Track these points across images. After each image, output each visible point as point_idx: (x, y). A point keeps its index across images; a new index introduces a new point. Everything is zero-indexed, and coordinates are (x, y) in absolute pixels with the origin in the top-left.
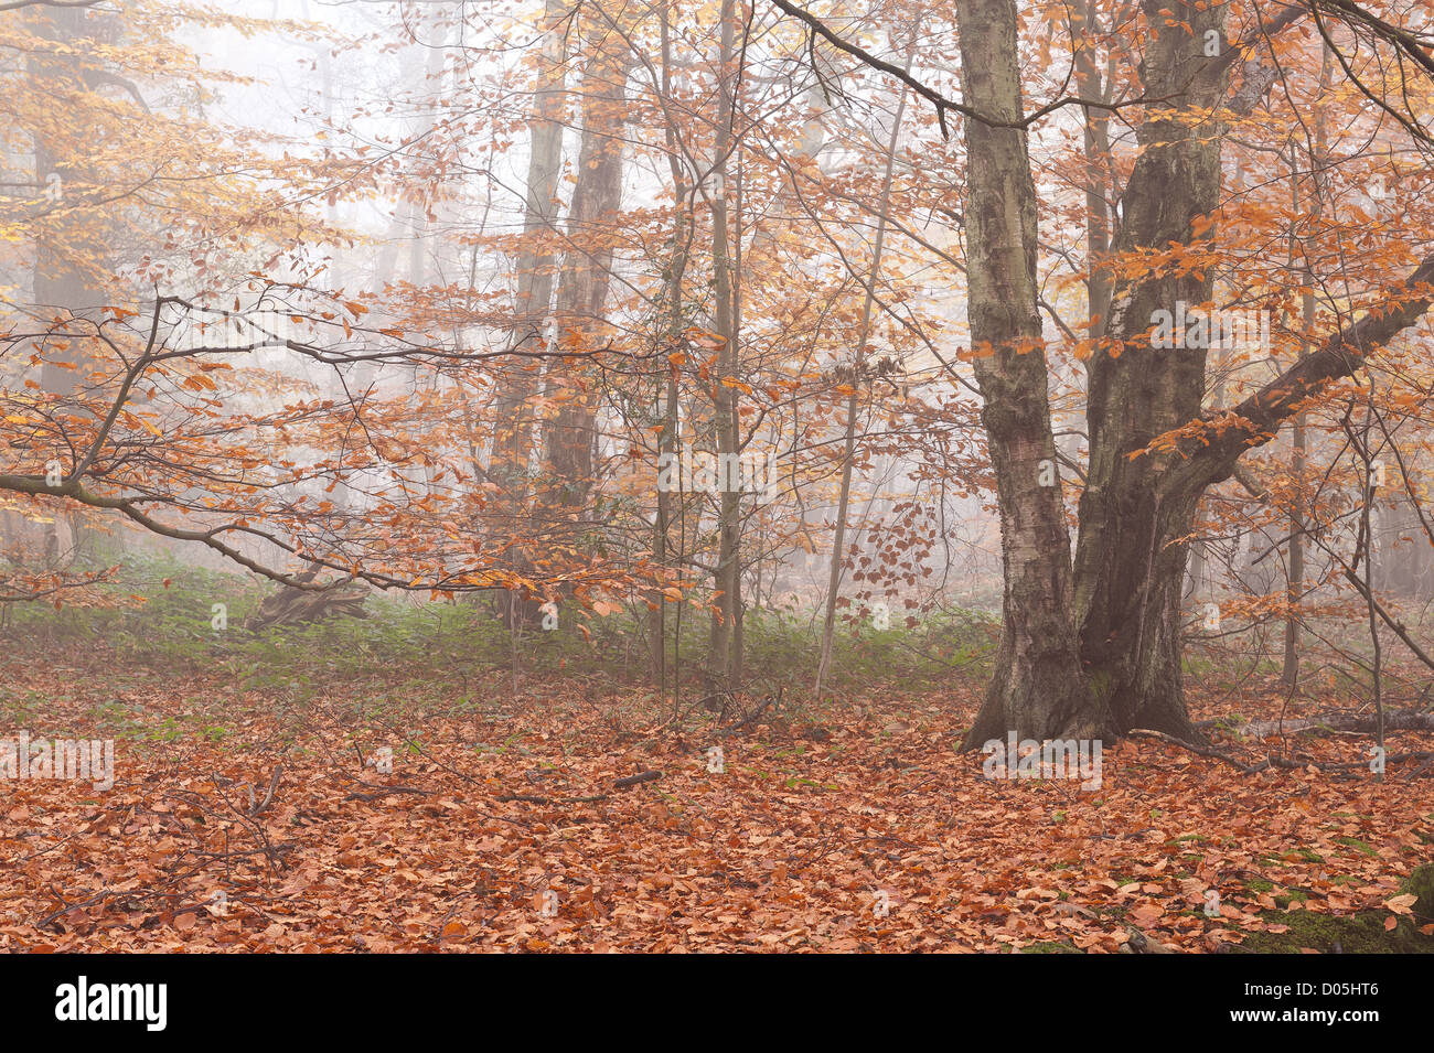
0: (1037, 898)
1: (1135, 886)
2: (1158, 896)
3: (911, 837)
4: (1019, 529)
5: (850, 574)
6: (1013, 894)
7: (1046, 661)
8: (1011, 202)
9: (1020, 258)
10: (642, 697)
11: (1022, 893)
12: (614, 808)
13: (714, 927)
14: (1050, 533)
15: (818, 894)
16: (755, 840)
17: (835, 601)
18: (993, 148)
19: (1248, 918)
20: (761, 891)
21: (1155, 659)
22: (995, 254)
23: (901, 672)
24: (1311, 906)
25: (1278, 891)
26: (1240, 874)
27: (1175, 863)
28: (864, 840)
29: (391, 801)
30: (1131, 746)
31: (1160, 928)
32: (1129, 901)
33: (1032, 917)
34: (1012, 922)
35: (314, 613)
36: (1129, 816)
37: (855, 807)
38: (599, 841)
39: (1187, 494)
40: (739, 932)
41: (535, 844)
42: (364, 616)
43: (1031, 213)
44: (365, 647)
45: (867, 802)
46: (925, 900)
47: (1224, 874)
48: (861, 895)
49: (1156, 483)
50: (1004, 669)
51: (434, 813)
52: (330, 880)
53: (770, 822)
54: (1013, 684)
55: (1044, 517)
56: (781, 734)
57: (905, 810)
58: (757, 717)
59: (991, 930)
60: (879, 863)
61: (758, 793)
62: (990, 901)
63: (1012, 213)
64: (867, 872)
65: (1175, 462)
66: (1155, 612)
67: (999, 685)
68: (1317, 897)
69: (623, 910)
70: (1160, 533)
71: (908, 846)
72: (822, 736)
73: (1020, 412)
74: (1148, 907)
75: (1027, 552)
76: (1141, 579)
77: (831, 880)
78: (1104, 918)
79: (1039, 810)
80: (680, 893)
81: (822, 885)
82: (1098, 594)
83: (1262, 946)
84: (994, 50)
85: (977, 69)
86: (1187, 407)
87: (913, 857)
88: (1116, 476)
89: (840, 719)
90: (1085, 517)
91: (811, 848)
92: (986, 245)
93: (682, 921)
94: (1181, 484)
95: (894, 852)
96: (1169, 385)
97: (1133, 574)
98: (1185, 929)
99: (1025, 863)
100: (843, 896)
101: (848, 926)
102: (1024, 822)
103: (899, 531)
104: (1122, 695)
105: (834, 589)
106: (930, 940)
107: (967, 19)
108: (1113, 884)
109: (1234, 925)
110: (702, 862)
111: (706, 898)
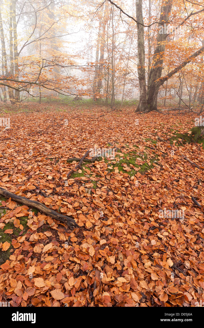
0: (146, 132)
1: (157, 130)
2: (160, 131)
3: (130, 123)
4: (142, 90)
5: (124, 96)
6: (143, 131)
7: (144, 103)
8: (142, 53)
9: (143, 60)
10: (104, 107)
11: (144, 131)
12: (99, 119)
13: (107, 136)
14: (145, 90)
15: (120, 131)
16: (113, 123)
17: (123, 98)
18: (141, 47)
19: (171, 135)
20: (113, 130)
21: (155, 103)
22: (140, 59)
24: (179, 133)
25: (175, 131)
26: (169, 128)
27: (161, 127)
28: (125, 123)
29: (76, 118)
30: (152, 112)
31: (161, 136)
32: (157, 132)
33: (145, 134)
34: (143, 136)
35: (78, 100)
36: (153, 120)
37: (124, 119)
38: (97, 123)
40: (110, 137)
41: (90, 124)
42: (82, 100)
43: (144, 54)
44: (82, 103)
45: (126, 118)
46: (132, 132)
47: (168, 128)
48: (125, 131)
49: (156, 85)
50: (139, 104)
51: (80, 120)
52: (65, 128)
53: (115, 121)
54: (140, 106)
55: (144, 88)
56: (117, 111)
57: (129, 119)
58: (115, 109)
59: (141, 137)
60: (127, 126)
61: (114, 117)
62: (140, 132)
63: (142, 54)
64: (125, 128)
65: (158, 82)
66: (155, 98)
67: (139, 106)
68: (179, 131)
69: (97, 133)
70: (156, 90)
71: (130, 124)
72: (121, 111)
73: (142, 77)
74: (159, 133)
75: (142, 92)
76: (154, 95)
77: (121, 129)
78: (154, 134)
79: (143, 119)
80: (104, 130)
81: (120, 129)
82: (149, 96)
83: (174, 138)
84: (141, 35)
85: (139, 37)
86: (159, 77)
87: (130, 125)
88: (152, 84)
89: (123, 109)
90: (148, 89)
91: (119, 124)
92: (140, 58)
93: (103, 135)
94: (158, 85)
95: (128, 125)
96: (158, 74)
97: (153, 94)
98: (164, 136)
99: (144, 127)
100: (123, 131)
101: (123, 136)
102: (142, 121)
103: (129, 91)
104: (151, 107)
105: (123, 97)
106: (133, 138)
107: (138, 31)
108: (154, 130)
109: (170, 135)
110: (107, 126)
111: (107, 131)
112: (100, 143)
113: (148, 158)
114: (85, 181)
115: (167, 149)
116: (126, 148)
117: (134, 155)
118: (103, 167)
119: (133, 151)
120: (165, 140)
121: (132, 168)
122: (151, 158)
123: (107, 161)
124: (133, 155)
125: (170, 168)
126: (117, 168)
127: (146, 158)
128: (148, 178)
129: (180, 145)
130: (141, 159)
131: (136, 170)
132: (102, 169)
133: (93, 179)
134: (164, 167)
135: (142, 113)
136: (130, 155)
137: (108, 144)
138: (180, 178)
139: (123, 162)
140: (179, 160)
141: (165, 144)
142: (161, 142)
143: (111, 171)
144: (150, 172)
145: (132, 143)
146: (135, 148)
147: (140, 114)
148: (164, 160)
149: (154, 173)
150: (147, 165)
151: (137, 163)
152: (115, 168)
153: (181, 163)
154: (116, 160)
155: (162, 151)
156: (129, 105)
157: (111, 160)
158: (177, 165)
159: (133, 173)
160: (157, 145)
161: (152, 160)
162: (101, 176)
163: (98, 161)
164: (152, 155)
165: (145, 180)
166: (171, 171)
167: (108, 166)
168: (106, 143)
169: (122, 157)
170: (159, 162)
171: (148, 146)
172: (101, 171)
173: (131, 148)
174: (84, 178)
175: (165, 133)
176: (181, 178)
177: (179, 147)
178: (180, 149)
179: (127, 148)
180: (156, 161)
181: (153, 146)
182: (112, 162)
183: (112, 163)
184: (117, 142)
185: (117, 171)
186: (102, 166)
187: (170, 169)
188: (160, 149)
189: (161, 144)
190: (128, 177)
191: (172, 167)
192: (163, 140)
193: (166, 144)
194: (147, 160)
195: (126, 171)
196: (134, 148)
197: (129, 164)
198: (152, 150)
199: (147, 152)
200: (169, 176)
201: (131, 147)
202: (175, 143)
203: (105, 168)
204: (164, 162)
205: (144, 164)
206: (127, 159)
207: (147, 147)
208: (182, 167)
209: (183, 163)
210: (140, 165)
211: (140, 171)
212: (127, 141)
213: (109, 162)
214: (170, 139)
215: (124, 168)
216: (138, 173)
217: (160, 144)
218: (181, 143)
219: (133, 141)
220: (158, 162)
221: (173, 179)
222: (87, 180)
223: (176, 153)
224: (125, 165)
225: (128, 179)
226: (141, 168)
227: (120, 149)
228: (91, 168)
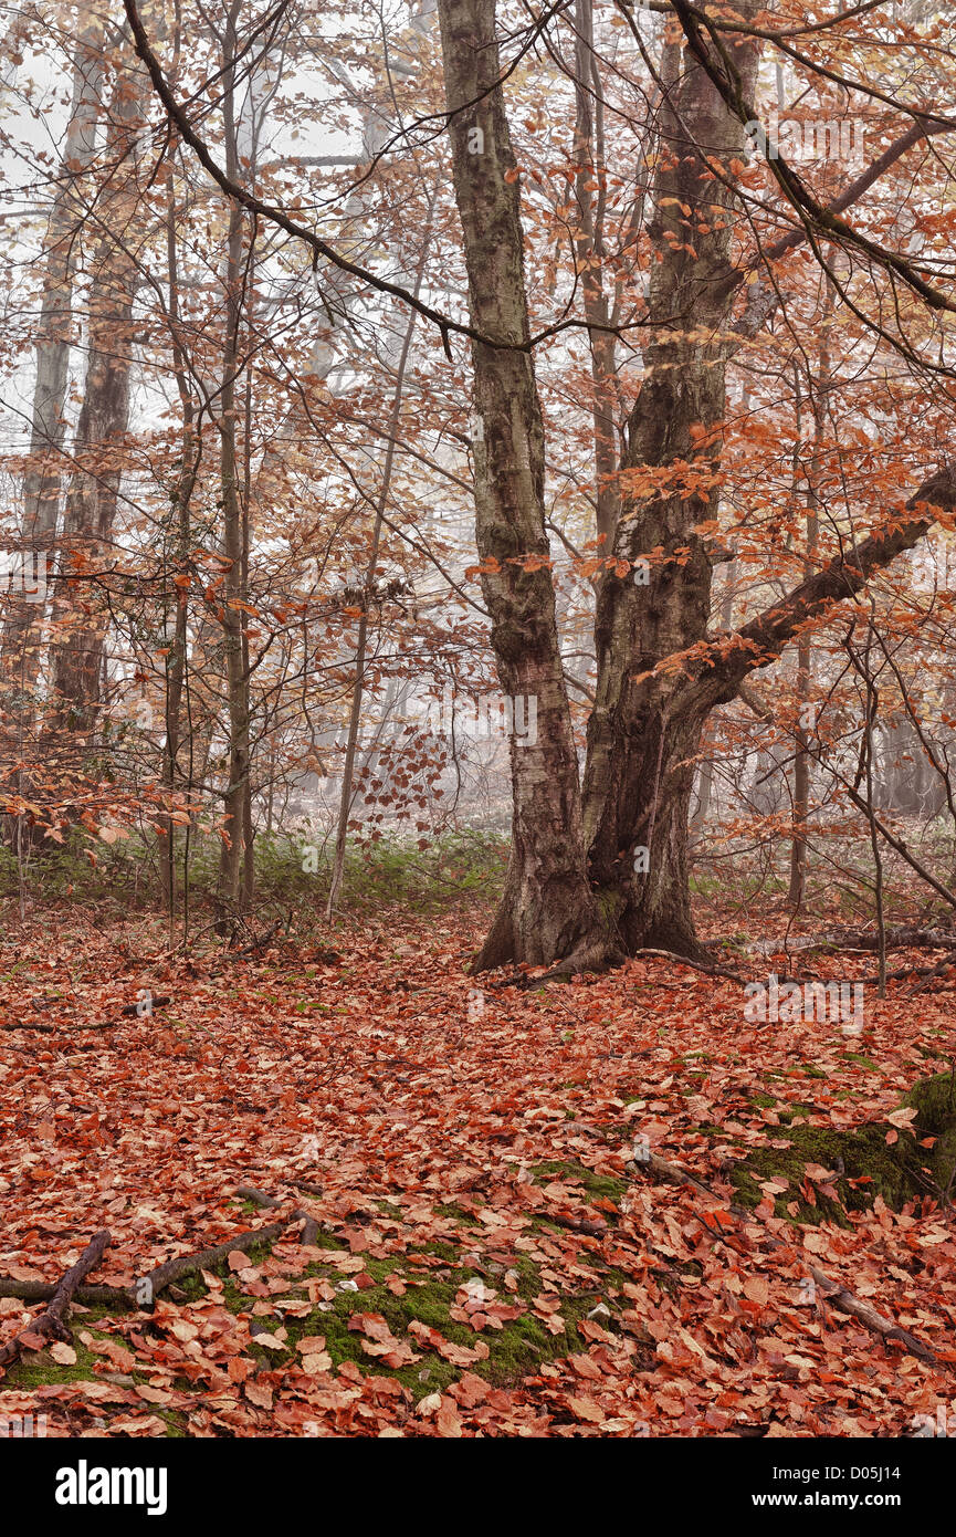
0: (545, 1118)
1: (642, 1104)
2: (664, 1114)
3: (420, 1060)
4: (528, 751)
5: (361, 798)
6: (521, 1115)
7: (556, 882)
8: (518, 424)
9: (527, 480)
10: (152, 922)
11: (530, 1113)
12: (121, 1035)
13: (222, 1153)
14: (558, 755)
15: (326, 1118)
16: (264, 1065)
17: (345, 823)
18: (501, 371)
19: (752, 1134)
20: (269, 1116)
21: (662, 879)
22: (502, 477)
23: (413, 895)
24: (814, 1121)
25: (782, 1107)
26: (744, 1091)
27: (681, 1081)
28: (373, 1064)
30: (639, 966)
31: (666, 1146)
32: (635, 1119)
33: (539, 1137)
34: (520, 1142)
36: (636, 1035)
37: (365, 1030)
38: (106, 1066)
39: (694, 714)
40: (246, 1157)
41: (41, 1072)
43: (539, 435)
45: (377, 1025)
46: (433, 1122)
47: (729, 1091)
48: (370, 1118)
49: (663, 703)
50: (513, 891)
53: (279, 1047)
54: (523, 905)
55: (552, 738)
56: (291, 957)
57: (415, 1032)
58: (267, 942)
59: (498, 1151)
60: (388, 1086)
61: (267, 1018)
62: (498, 1122)
63: (519, 434)
64: (375, 1095)
65: (682, 683)
66: (662, 833)
67: (509, 907)
68: (821, 1112)
69: (129, 1137)
70: (667, 754)
71: (417, 1068)
72: (332, 959)
73: (528, 635)
74: (653, 1126)
75: (536, 774)
76: (648, 800)
77: (339, 1103)
78: (610, 1136)
79: (547, 1031)
80: (187, 1120)
81: (330, 1109)
82: (606, 815)
83: (766, 1162)
84: (501, 273)
85: (485, 292)
86: (693, 629)
87: (422, 1079)
88: (623, 698)
89: (350, 943)
90: (594, 739)
91: (320, 1072)
92: (494, 468)
93: (189, 1148)
94: (688, 705)
95: (403, 1075)
96: (675, 606)
97: (640, 795)
98: (690, 1146)
99: (533, 1084)
100: (352, 1120)
101: (356, 1149)
102: (533, 1042)
103: (410, 753)
104: (630, 915)
105: (345, 812)
106: (437, 1163)
107: (473, 242)
108: (619, 1103)
109: (738, 1141)
110: (210, 1088)
111: (213, 1124)
112: (178, 1198)
113: (548, 1286)
114: (105, 1406)
115: (699, 1237)
116: (379, 1221)
117: (447, 1267)
118: (216, 1337)
119: (434, 1243)
120: (694, 1175)
121: (428, 1349)
122: (573, 1286)
123: (243, 1304)
124: (434, 1268)
125: (711, 1356)
126: (320, 1342)
127: (529, 1285)
128: (538, 1408)
129: (817, 1214)
130: (493, 1293)
131: (454, 1359)
132: (211, 1350)
133: (163, 1399)
134: (664, 1349)
135: (538, 973)
136: (411, 1263)
137: (237, 1200)
138: (773, 1417)
139: (359, 1305)
140: (792, 1312)
141: (686, 1201)
142: (662, 1191)
143: (275, 1357)
144: (554, 1374)
145: (429, 1191)
146: (452, 1221)
147: (525, 983)
148: (667, 1303)
149: (586, 1385)
150: (540, 1333)
151: (464, 1318)
152: (301, 1345)
153: (805, 1331)
154: (312, 1294)
155: (659, 1247)
156: (421, 902)
157: (275, 1297)
158: (768, 1342)
159: (434, 1379)
160: (625, 1208)
161: (574, 1301)
162: (206, 1385)
163: (178, 1302)
164: (578, 1272)
165: (517, 1416)
166: (716, 1378)
167: (252, 1332)
168: (227, 1190)
169: (350, 1276)
170: (633, 1314)
171: (552, 1210)
172: (204, 1354)
173: (414, 1224)
174: (96, 1390)
175: (705, 1125)
176: (781, 1415)
177: (806, 1227)
178: (813, 1242)
179: (387, 1224)
180: (602, 1309)
181: (591, 1212)
182: (281, 1304)
183: (283, 1310)
184: (308, 1190)
185: (317, 1360)
186: (209, 1330)
187: (711, 1365)
188: (644, 1236)
189: (661, 1202)
190: (402, 1399)
191: (731, 1352)
192: (678, 1173)
193: (696, 1204)
194: (539, 1302)
195: (380, 1364)
196: (442, 1225)
197: (402, 1318)
198: (581, 1237)
199: (542, 1250)
200: (693, 1402)
201: (424, 1215)
202: (778, 1196)
203: (237, 1345)
204: (668, 1317)
205: (517, 1323)
206: (390, 1292)
207: (545, 1216)
208: (804, 1355)
209: (815, 1329)
210: (487, 1331)
211: (485, 1366)
212: (386, 1178)
213: (262, 1309)
214: (738, 1165)
215: (366, 1344)
216: (470, 1378)
217: (647, 1198)
218: (823, 1201)
219: (433, 1182)
220: (617, 1317)
221: (718, 1418)
222: (118, 1399)
223: (767, 1261)
224: (375, 1327)
225: (400, 1408)
226: (495, 1351)
227: (338, 1228)
228: (134, 1336)
